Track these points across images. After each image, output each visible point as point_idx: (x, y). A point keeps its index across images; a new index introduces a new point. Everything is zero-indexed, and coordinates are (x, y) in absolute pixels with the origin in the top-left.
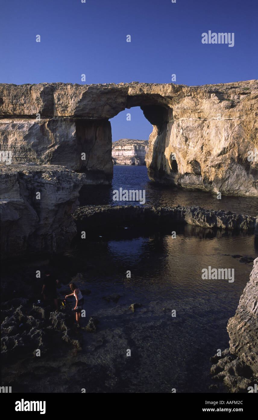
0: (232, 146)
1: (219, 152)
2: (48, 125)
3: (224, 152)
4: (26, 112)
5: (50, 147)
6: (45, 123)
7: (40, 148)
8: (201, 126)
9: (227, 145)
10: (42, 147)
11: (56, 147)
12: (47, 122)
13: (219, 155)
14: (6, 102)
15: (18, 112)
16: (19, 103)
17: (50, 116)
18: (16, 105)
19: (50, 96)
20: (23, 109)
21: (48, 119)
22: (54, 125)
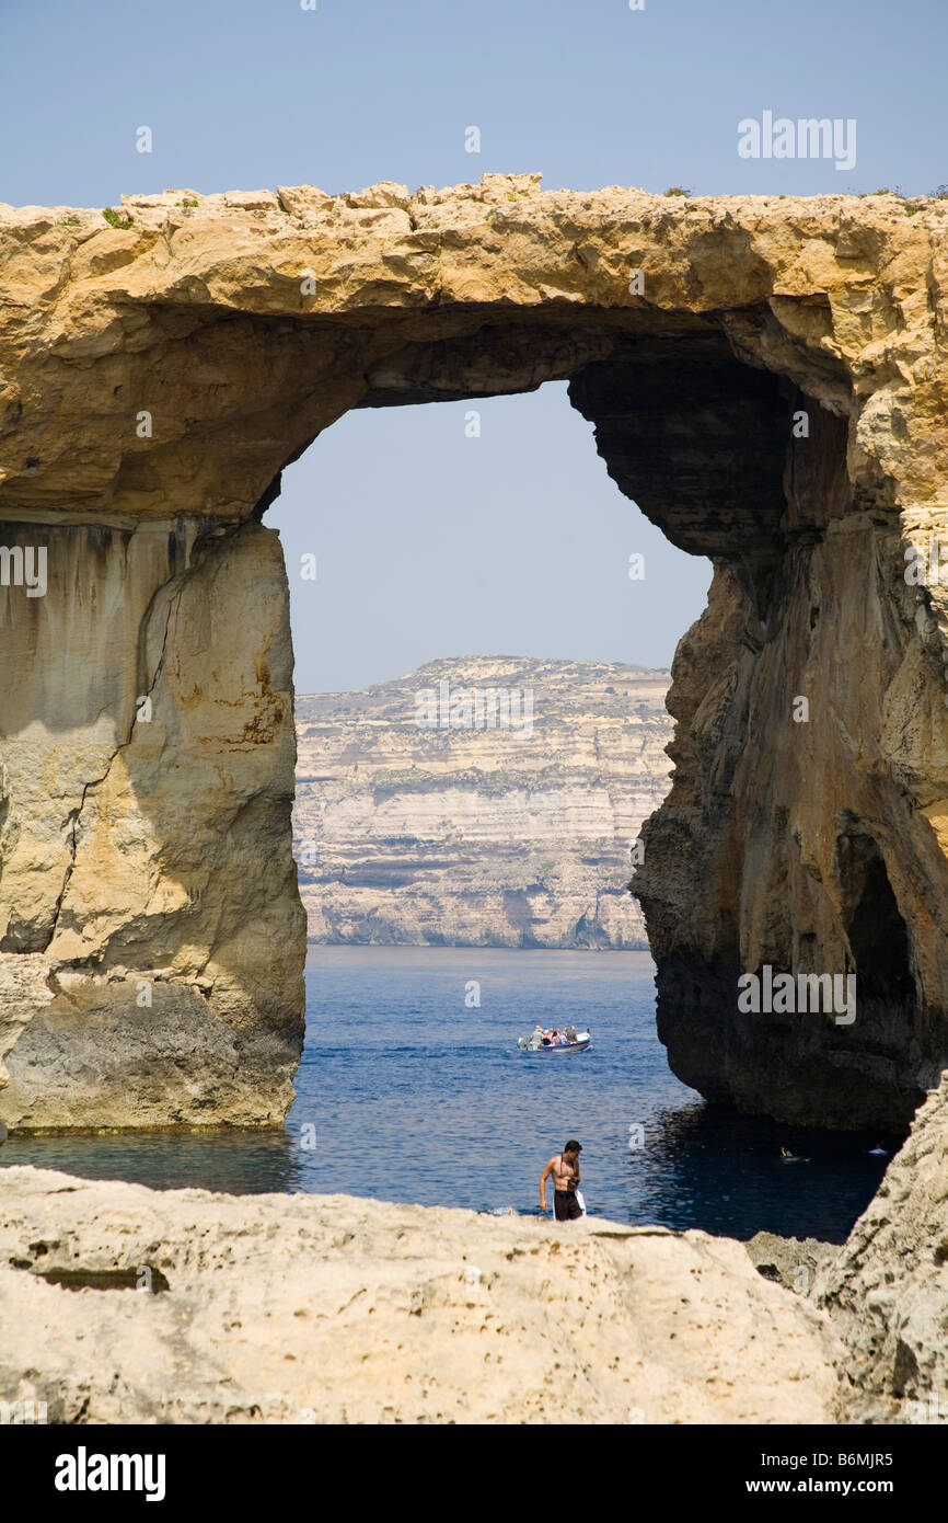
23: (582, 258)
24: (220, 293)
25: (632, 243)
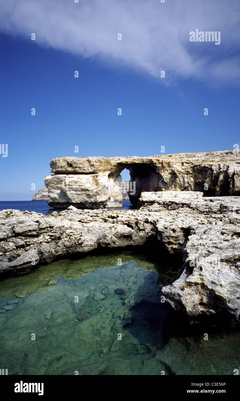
2: (96, 177)
6: (94, 176)
9: (186, 185)
10: (93, 188)
11: (100, 188)
14: (74, 166)
15: (80, 171)
16: (82, 166)
17: (98, 173)
18: (80, 168)
19: (98, 163)
20: (84, 170)
21: (96, 174)
22: (99, 177)
23: (143, 161)
24: (123, 162)
25: (145, 160)
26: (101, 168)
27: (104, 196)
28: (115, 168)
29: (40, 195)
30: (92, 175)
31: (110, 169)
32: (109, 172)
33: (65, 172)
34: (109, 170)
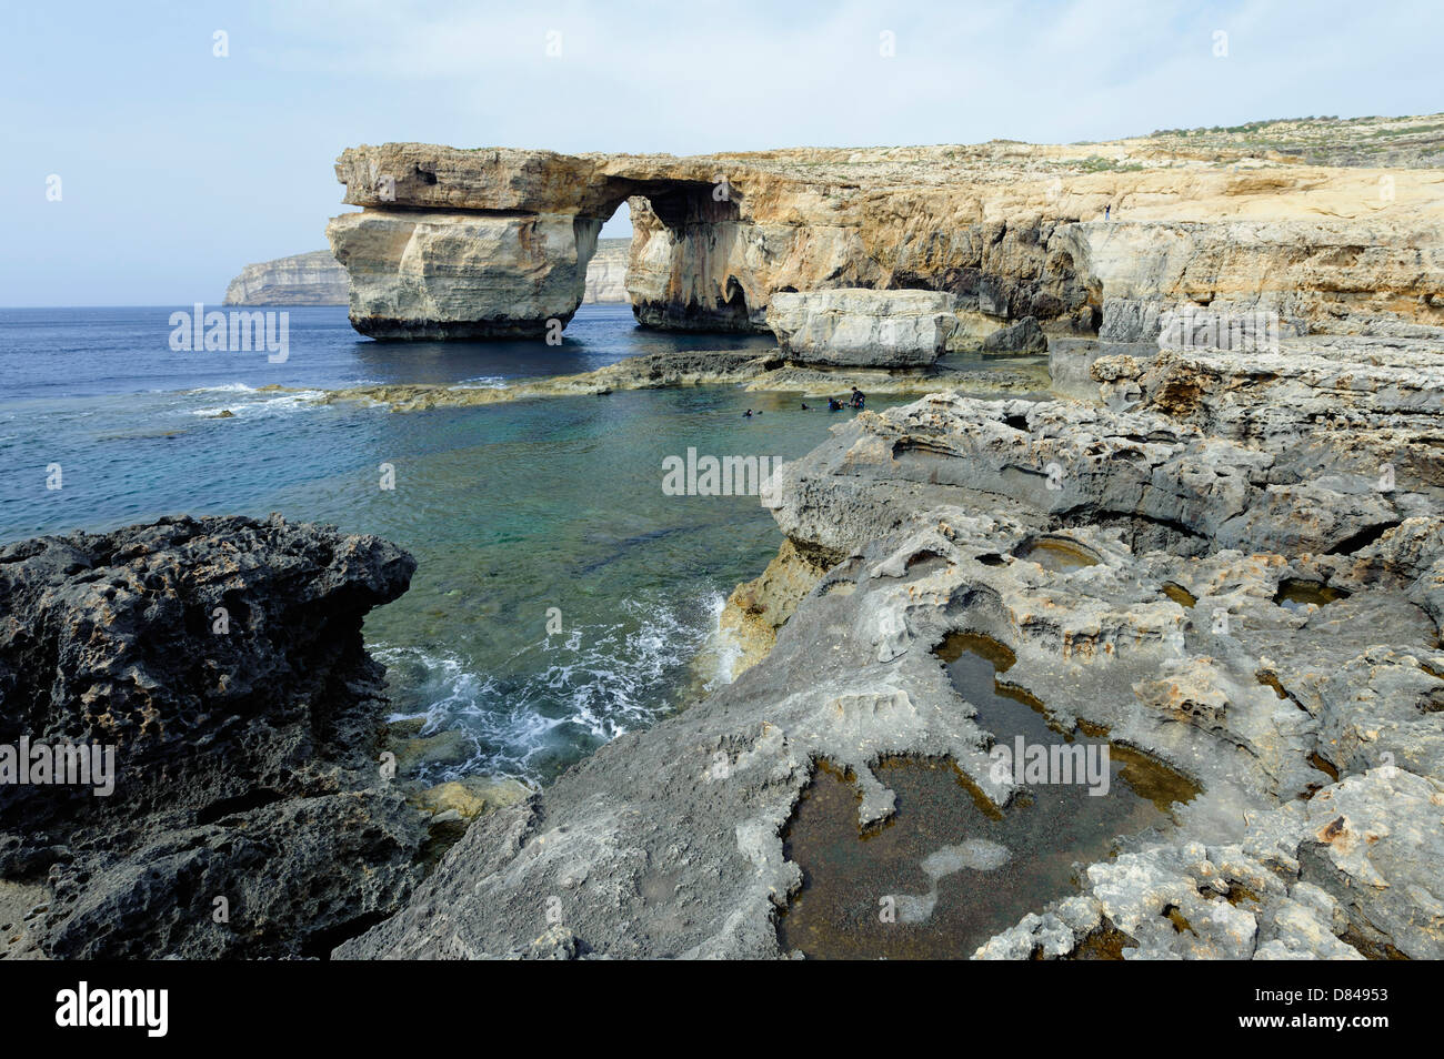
0: (850, 264)
1: (830, 273)
2: (534, 229)
3: (838, 273)
4: (489, 205)
5: (536, 271)
6: (526, 225)
7: (519, 272)
8: (793, 234)
9: (841, 263)
10: (524, 268)
11: (549, 269)
12: (531, 226)
13: (830, 279)
14: (446, 182)
15: (471, 203)
16: (476, 185)
17: (536, 214)
18: (468, 188)
19: (537, 175)
20: (483, 199)
21: (533, 218)
22: (542, 230)
24: (626, 175)
26: (548, 194)
27: (563, 299)
28: (596, 195)
29: (258, 285)
30: (517, 220)
31: (578, 199)
32: (576, 210)
33: (407, 203)
34: (578, 204)
